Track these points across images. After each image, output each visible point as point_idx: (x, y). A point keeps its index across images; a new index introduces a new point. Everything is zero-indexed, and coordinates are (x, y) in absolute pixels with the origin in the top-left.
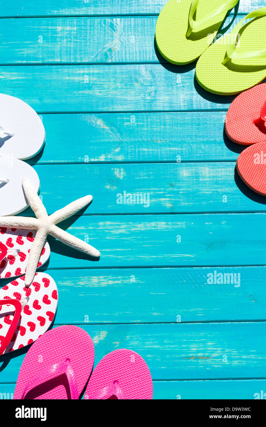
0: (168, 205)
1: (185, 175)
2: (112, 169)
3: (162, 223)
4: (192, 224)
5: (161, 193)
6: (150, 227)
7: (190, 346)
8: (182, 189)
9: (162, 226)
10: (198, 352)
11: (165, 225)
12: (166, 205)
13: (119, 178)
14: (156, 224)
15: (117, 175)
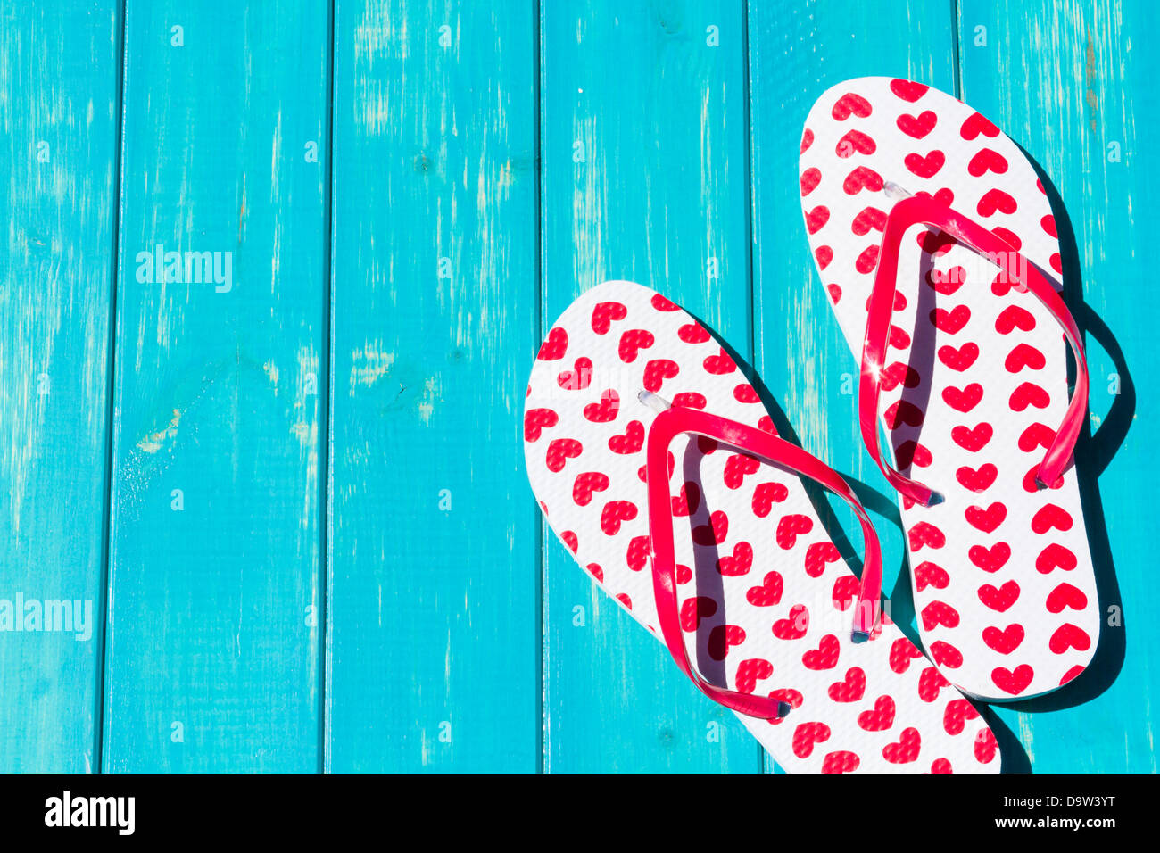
0: (505, 181)
1: (383, 115)
2: (352, 393)
3: (576, 204)
4: (580, 91)
5: (454, 204)
6: (590, 248)
7: (1049, 109)
8: (443, 127)
9: (588, 208)
10: (1068, 79)
11: (584, 191)
12: (504, 187)
13: (392, 369)
14: (579, 225)
15: (378, 373)
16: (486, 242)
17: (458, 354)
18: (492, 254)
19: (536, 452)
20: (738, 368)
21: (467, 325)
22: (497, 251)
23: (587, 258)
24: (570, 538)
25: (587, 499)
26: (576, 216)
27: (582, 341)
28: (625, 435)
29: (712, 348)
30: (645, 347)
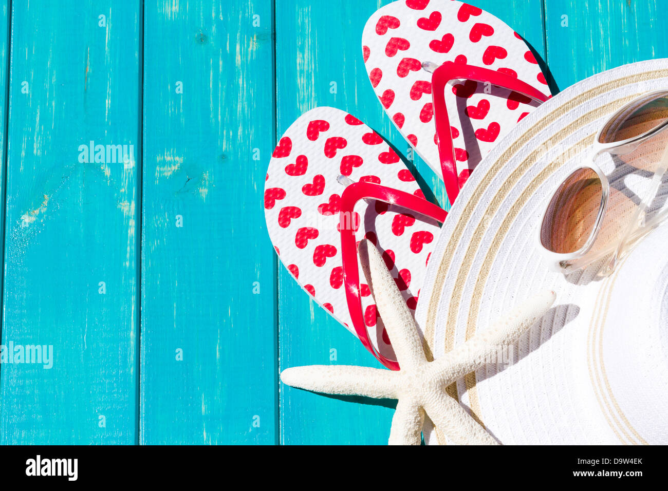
0: (253, 48)
1: (176, 8)
2: (157, 182)
3: (298, 61)
5: (221, 63)
6: (307, 88)
8: (213, 15)
9: (306, 62)
11: (303, 53)
12: (252, 51)
13: (182, 166)
14: (300, 74)
15: (173, 169)
16: (241, 86)
17: (224, 157)
18: (245, 94)
19: (272, 215)
20: (400, 160)
21: (229, 138)
22: (248, 91)
23: (305, 94)
24: (294, 269)
25: (304, 244)
26: (298, 68)
27: (301, 145)
28: (328, 203)
29: (384, 147)
30: (341, 148)
